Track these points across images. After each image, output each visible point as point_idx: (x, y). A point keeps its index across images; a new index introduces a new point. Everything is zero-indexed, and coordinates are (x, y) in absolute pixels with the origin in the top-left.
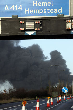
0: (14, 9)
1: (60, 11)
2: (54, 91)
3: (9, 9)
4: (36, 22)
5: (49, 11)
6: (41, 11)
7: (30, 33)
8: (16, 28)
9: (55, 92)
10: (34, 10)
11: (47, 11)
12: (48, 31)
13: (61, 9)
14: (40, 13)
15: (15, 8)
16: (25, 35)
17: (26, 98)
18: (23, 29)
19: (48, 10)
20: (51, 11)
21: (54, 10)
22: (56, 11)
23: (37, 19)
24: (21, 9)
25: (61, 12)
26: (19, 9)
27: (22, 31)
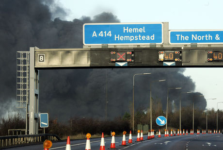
0: (102, 35)
1: (152, 38)
2: (141, 122)
3: (97, 34)
4: (128, 53)
5: (141, 38)
6: (132, 38)
7: (121, 64)
8: (107, 58)
9: (143, 125)
10: (125, 37)
11: (138, 38)
12: (140, 62)
13: (154, 36)
14: (131, 39)
15: (104, 34)
16: (116, 66)
17: (95, 134)
18: (114, 60)
19: (140, 36)
20: (142, 38)
21: (146, 37)
22: (148, 38)
23: (129, 50)
24: (110, 35)
25: (154, 39)
26: (108, 35)
27: (113, 62)
